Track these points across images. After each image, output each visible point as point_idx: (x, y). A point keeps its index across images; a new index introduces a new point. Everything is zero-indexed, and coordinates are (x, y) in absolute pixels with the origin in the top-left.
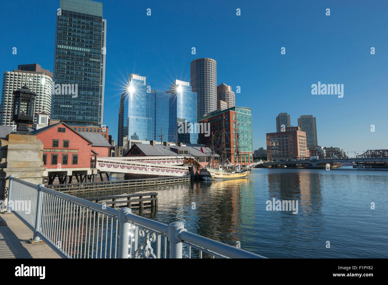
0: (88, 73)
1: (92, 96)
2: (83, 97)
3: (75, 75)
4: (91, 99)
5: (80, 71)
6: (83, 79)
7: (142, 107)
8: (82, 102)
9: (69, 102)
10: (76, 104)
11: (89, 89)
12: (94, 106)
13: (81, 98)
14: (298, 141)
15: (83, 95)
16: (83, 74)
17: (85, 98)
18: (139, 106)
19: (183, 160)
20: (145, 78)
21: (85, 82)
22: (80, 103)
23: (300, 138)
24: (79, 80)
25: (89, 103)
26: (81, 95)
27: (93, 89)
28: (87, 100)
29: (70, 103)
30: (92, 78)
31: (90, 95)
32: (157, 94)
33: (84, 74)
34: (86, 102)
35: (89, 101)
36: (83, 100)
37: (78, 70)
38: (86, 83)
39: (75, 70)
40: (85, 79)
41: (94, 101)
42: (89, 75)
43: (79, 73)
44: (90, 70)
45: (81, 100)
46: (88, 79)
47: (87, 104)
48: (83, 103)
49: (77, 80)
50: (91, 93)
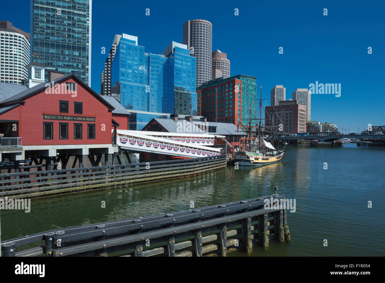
0: (71, 28)
1: (77, 56)
2: (67, 59)
3: (57, 30)
4: (76, 61)
5: (62, 25)
6: (67, 36)
7: (135, 71)
8: (66, 63)
9: (51, 64)
10: (59, 66)
11: (74, 48)
12: (80, 68)
13: (65, 59)
14: (299, 115)
15: (67, 55)
16: (66, 29)
17: (69, 59)
18: (131, 71)
19: (214, 139)
20: (137, 38)
21: (70, 39)
22: (64, 65)
23: (300, 112)
24: (62, 37)
25: (75, 65)
26: (65, 55)
27: (79, 49)
28: (72, 62)
29: (53, 64)
30: (77, 35)
31: (75, 56)
32: (150, 58)
33: (68, 29)
34: (71, 64)
35: (75, 62)
36: (67, 61)
37: (60, 24)
38: (70, 41)
39: (57, 24)
40: (69, 36)
41: (80, 63)
42: (74, 31)
43: (62, 28)
44: (74, 25)
45: (65, 61)
46: (73, 36)
47: (72, 66)
48: (67, 65)
49: (60, 36)
50: (76, 53)
